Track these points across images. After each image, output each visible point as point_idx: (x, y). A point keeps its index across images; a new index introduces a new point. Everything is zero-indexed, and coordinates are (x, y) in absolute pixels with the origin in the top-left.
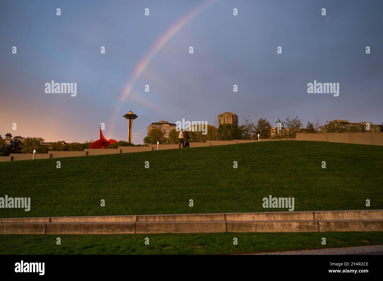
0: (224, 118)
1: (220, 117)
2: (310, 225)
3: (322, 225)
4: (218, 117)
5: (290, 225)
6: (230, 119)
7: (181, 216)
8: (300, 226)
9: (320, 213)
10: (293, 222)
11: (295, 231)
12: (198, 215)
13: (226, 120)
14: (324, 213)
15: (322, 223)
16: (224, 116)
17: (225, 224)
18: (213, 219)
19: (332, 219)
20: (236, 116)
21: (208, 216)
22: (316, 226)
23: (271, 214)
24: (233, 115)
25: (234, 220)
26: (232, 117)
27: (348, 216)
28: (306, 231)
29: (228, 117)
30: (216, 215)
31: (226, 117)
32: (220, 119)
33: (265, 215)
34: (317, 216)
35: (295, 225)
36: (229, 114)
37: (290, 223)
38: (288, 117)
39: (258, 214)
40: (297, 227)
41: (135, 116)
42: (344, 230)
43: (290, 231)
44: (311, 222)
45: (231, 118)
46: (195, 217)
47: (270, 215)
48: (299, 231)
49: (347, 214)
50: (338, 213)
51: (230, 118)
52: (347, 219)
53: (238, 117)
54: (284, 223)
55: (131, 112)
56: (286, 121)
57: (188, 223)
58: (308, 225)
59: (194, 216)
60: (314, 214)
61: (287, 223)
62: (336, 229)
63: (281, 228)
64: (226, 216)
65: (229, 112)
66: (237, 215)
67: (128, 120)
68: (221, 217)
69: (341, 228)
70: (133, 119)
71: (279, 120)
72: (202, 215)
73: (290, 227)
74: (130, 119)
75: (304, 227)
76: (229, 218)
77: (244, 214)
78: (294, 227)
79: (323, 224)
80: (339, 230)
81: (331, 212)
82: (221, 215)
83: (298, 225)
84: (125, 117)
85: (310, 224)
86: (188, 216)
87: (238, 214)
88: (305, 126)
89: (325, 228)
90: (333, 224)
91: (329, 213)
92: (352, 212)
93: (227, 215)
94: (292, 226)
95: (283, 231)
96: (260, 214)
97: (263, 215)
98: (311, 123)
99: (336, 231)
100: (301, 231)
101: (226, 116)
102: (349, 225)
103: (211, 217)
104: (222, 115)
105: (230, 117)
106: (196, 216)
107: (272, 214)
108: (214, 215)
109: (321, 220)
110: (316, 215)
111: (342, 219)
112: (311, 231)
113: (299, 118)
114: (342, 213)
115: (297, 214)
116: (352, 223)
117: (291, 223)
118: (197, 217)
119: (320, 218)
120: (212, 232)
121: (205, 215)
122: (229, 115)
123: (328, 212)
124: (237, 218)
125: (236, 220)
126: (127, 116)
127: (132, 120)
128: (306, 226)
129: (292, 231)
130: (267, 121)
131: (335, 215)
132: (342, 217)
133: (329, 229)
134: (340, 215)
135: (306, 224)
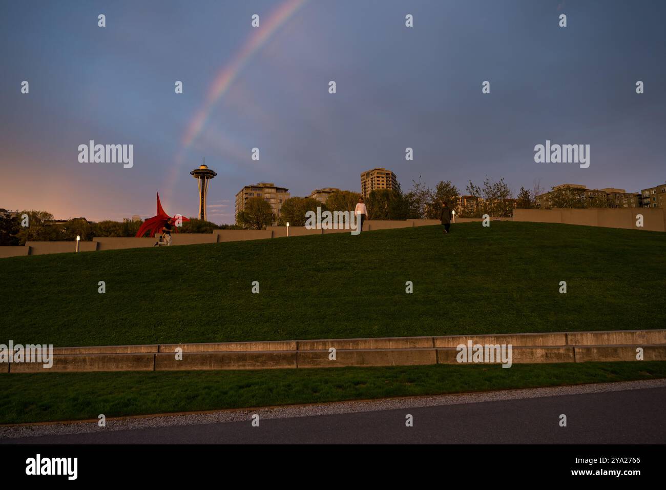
0: (372, 178)
1: (365, 177)
2: (561, 353)
3: (579, 352)
4: (362, 176)
5: (532, 353)
6: (383, 181)
7: (365, 341)
8: (546, 354)
9: (575, 335)
10: (536, 349)
11: (540, 362)
12: (393, 340)
13: (376, 182)
14: (582, 335)
15: (579, 349)
16: (372, 175)
17: (435, 353)
18: (416, 345)
19: (593, 344)
20: (393, 174)
21: (407, 340)
22: (571, 354)
23: (502, 337)
24: (387, 174)
25: (447, 347)
26: (387, 178)
27: (616, 340)
28: (555, 361)
29: (378, 177)
30: (419, 339)
31: (374, 177)
32: (364, 181)
33: (493, 338)
34: (571, 340)
35: (539, 352)
36: (382, 172)
37: (532, 349)
38: (487, 180)
39: (484, 337)
40: (542, 356)
41: (212, 174)
42: (611, 359)
43: (532, 362)
44: (564, 348)
45: (385, 179)
46: (388, 343)
47: (502, 339)
48: (545, 362)
49: (614, 336)
50: (601, 334)
51: (383, 179)
52: (615, 343)
53: (396, 177)
54: (524, 350)
55: (204, 165)
56: (485, 187)
57: (378, 352)
58: (559, 353)
59: (386, 340)
60: (566, 336)
61: (528, 350)
62: (600, 358)
63: (519, 357)
64: (435, 341)
65: (381, 168)
66: (451, 339)
67: (200, 180)
68: (427, 343)
69: (606, 357)
70: (207, 178)
71: (471, 184)
72: (398, 339)
73: (533, 356)
74: (203, 178)
75: (553, 355)
76: (439, 344)
77: (462, 337)
78: (539, 355)
79: (581, 350)
80: (603, 359)
81: (591, 334)
82: (428, 340)
83: (544, 353)
84: (193, 174)
85: (562, 351)
86: (376, 341)
87: (453, 338)
88: (515, 195)
89: (583, 357)
90: (595, 351)
91: (589, 334)
92: (623, 334)
93: (437, 339)
94: (535, 355)
95: (522, 362)
96: (486, 337)
97: (490, 338)
98: (525, 189)
99: (599, 361)
100: (548, 362)
101: (376, 175)
102: (618, 351)
103: (412, 342)
104: (368, 174)
105: (383, 177)
106: (390, 340)
107: (505, 337)
108: (417, 339)
109: (577, 345)
110: (569, 338)
111: (607, 344)
112: (563, 362)
113: (505, 182)
114: (608, 334)
115: (542, 337)
116: (623, 349)
117: (534, 350)
118: (391, 343)
119: (576, 343)
120: (416, 364)
121: (403, 340)
122: (381, 174)
123: (587, 334)
124: (452, 343)
125: (450, 346)
126: (196, 173)
127: (206, 180)
128: (555, 353)
129: (535, 362)
130: (452, 186)
131: (597, 337)
132: (608, 339)
133: (590, 358)
134: (606, 337)
135: (556, 351)
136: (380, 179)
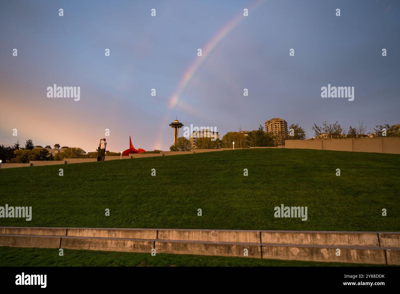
0: (272, 124)
1: (268, 123)
2: (145, 245)
3: (158, 245)
4: (265, 123)
5: (124, 244)
6: (279, 126)
7: (25, 229)
8: (134, 245)
9: (164, 232)
10: (128, 241)
11: (129, 251)
12: (42, 229)
13: (274, 127)
14: (169, 231)
16: (271, 122)
17: (60, 240)
18: (55, 233)
20: (285, 121)
21: (50, 230)
22: (152, 246)
23: (112, 230)
24: (281, 121)
25: (75, 236)
26: (281, 124)
27: (195, 237)
28: (140, 251)
29: (276, 123)
30: (58, 229)
31: (273, 124)
32: (267, 126)
33: (106, 231)
34: (161, 235)
35: (130, 244)
36: (277, 120)
37: (124, 241)
38: (325, 122)
39: (100, 230)
40: (131, 246)
41: (181, 125)
42: (181, 252)
43: (123, 251)
44: (147, 241)
45: (280, 125)
46: (39, 231)
47: (112, 232)
48: (132, 251)
49: (194, 234)
50: (184, 232)
51: (278, 125)
52: (193, 239)
53: (287, 123)
54: (119, 241)
55: (177, 120)
56: (324, 127)
57: (25, 237)
58: (143, 245)
59: (37, 229)
60: (158, 232)
61: (122, 242)
62: (173, 250)
63: (115, 246)
64: (68, 231)
65: (277, 118)
66: (79, 230)
67: (174, 129)
68: (63, 232)
69: (178, 250)
70: (178, 127)
71: (315, 125)
72: (45, 229)
73: (124, 246)
74: (176, 128)
75: (139, 246)
76: (70, 234)
77: (86, 229)
78: (129, 246)
79: (159, 244)
80: (176, 252)
81: (176, 231)
82: (63, 230)
83: (133, 244)
84: (171, 126)
85: (145, 244)
86: (32, 229)
87: (80, 230)
89: (161, 249)
90: (170, 245)
91: (174, 231)
92: (200, 232)
93: (69, 230)
94: (126, 245)
95: (116, 250)
96: (101, 230)
97: (104, 231)
98: (353, 128)
99: (172, 253)
100: (134, 252)
101: (274, 122)
102: (188, 246)
103: (53, 231)
104: (269, 122)
105: (278, 124)
106: (40, 229)
107: (114, 231)
108: (56, 230)
109: (165, 239)
110: (160, 233)
111: (187, 240)
112: (146, 252)
113: (339, 123)
114: (189, 232)
115: (140, 232)
116: (191, 245)
117: (126, 242)
118: (40, 231)
119: (164, 237)
120: (47, 248)
121: (48, 229)
122: (277, 121)
123: (173, 231)
124: (78, 233)
125: (76, 236)
126: (172, 125)
127: (178, 128)
128: (141, 245)
129: (125, 251)
130: (299, 127)
131: (180, 234)
132: (189, 236)
133: (166, 250)
134: (187, 234)
135: (141, 244)
136: (277, 125)
